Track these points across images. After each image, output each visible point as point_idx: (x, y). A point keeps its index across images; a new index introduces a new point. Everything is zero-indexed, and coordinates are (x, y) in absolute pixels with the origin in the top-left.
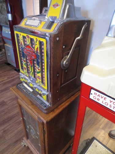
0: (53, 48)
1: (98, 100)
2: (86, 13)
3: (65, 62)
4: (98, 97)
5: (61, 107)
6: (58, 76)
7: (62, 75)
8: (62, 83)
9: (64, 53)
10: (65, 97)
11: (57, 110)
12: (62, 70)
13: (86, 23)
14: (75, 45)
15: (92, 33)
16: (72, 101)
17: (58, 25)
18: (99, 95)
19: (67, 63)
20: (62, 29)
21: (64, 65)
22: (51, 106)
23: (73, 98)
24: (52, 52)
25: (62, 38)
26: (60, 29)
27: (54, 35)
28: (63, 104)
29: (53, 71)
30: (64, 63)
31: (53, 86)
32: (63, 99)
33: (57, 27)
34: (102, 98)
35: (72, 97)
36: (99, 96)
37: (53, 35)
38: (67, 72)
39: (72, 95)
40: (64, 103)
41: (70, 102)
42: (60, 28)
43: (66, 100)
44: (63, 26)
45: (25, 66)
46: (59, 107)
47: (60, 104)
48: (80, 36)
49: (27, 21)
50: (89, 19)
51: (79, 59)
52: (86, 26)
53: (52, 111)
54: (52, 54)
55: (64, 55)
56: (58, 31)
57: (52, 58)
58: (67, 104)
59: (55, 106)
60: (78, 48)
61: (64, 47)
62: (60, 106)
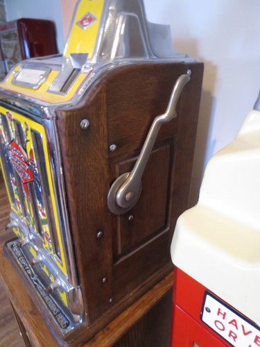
0: (67, 155)
1: (230, 335)
2: (193, 45)
3: (121, 190)
4: (232, 327)
5: (119, 325)
6: (102, 236)
7: (114, 231)
8: (120, 252)
9: (117, 167)
10: (134, 291)
11: (103, 338)
12: (114, 216)
13: (189, 72)
14: (151, 138)
15: (211, 99)
16: (155, 300)
17: (89, 79)
18: (234, 320)
19: (128, 196)
20: (100, 92)
21: (119, 203)
22: (86, 324)
23: (159, 292)
24: (69, 167)
25: (103, 119)
26: (94, 91)
27: (67, 111)
28: (126, 314)
29: (78, 224)
30: (119, 196)
31: (86, 269)
32: (127, 297)
33: (84, 86)
34: (245, 334)
35: (157, 286)
36: (236, 325)
37: (64, 114)
38: (132, 220)
39: (158, 282)
40: (129, 309)
41: (147, 307)
42: (93, 87)
43: (137, 299)
44: (104, 81)
45: (16, 197)
46: (111, 326)
47: (117, 315)
48: (168, 111)
49: (18, 72)
50: (198, 61)
51: (173, 177)
52: (185, 80)
53: (87, 342)
54: (68, 174)
55: (117, 171)
56: (87, 97)
57: (69, 185)
58: (140, 313)
59: (99, 323)
60: (168, 146)
61: (113, 147)
62: (115, 322)
